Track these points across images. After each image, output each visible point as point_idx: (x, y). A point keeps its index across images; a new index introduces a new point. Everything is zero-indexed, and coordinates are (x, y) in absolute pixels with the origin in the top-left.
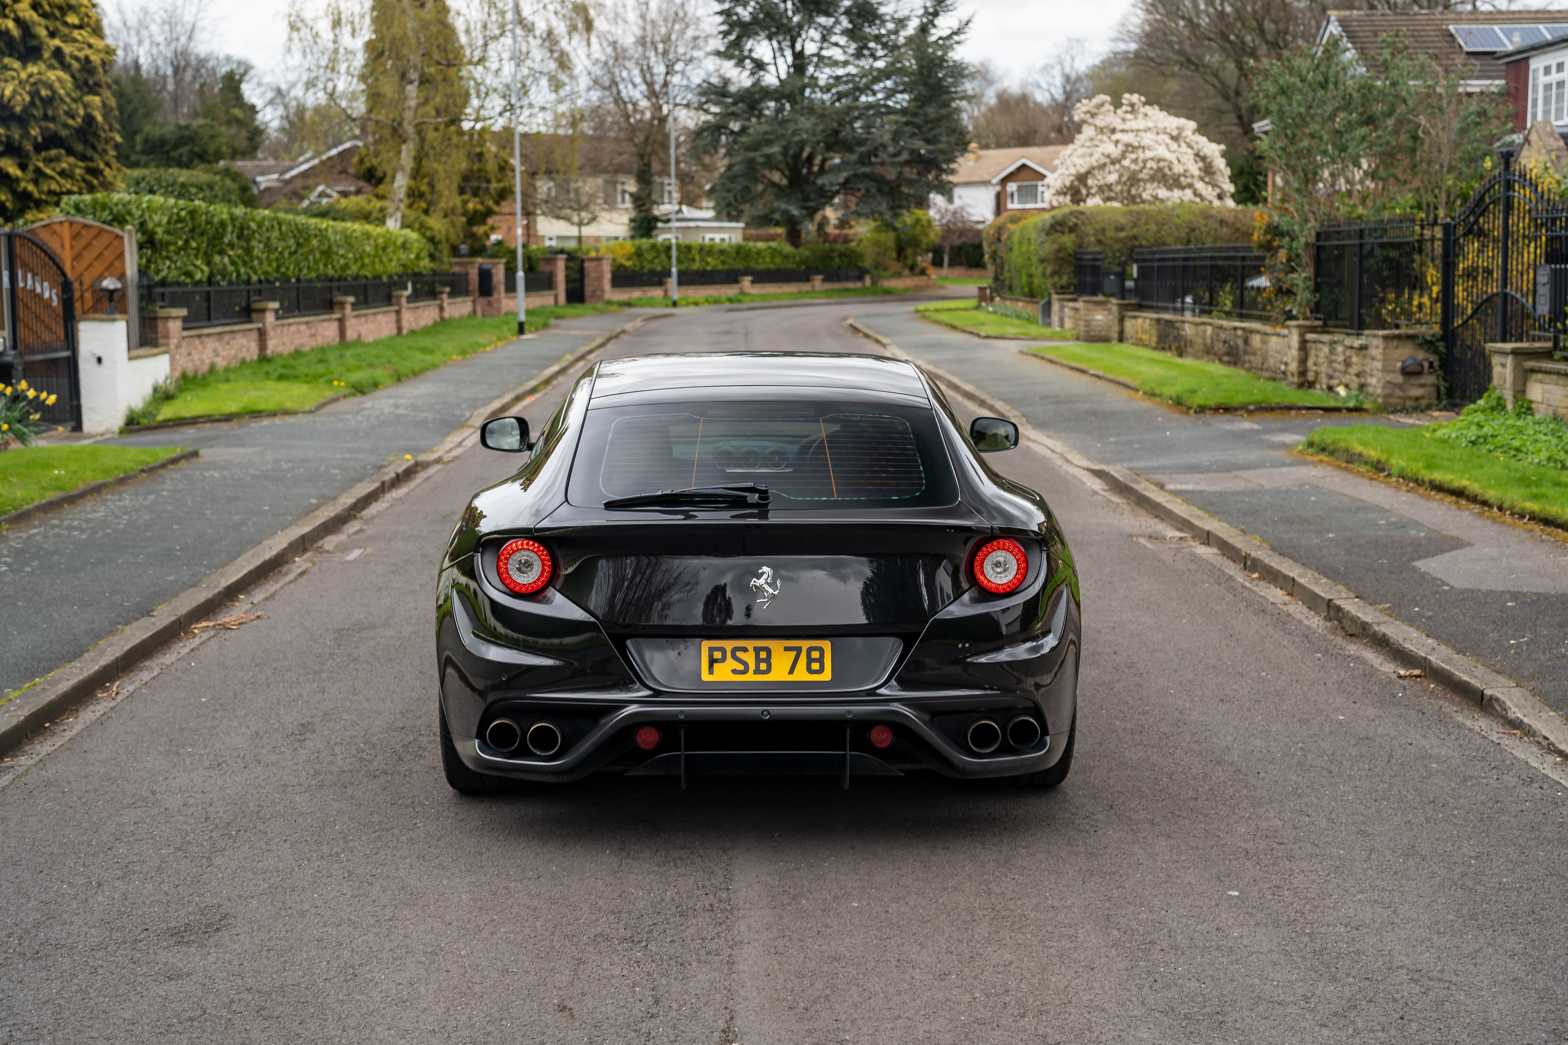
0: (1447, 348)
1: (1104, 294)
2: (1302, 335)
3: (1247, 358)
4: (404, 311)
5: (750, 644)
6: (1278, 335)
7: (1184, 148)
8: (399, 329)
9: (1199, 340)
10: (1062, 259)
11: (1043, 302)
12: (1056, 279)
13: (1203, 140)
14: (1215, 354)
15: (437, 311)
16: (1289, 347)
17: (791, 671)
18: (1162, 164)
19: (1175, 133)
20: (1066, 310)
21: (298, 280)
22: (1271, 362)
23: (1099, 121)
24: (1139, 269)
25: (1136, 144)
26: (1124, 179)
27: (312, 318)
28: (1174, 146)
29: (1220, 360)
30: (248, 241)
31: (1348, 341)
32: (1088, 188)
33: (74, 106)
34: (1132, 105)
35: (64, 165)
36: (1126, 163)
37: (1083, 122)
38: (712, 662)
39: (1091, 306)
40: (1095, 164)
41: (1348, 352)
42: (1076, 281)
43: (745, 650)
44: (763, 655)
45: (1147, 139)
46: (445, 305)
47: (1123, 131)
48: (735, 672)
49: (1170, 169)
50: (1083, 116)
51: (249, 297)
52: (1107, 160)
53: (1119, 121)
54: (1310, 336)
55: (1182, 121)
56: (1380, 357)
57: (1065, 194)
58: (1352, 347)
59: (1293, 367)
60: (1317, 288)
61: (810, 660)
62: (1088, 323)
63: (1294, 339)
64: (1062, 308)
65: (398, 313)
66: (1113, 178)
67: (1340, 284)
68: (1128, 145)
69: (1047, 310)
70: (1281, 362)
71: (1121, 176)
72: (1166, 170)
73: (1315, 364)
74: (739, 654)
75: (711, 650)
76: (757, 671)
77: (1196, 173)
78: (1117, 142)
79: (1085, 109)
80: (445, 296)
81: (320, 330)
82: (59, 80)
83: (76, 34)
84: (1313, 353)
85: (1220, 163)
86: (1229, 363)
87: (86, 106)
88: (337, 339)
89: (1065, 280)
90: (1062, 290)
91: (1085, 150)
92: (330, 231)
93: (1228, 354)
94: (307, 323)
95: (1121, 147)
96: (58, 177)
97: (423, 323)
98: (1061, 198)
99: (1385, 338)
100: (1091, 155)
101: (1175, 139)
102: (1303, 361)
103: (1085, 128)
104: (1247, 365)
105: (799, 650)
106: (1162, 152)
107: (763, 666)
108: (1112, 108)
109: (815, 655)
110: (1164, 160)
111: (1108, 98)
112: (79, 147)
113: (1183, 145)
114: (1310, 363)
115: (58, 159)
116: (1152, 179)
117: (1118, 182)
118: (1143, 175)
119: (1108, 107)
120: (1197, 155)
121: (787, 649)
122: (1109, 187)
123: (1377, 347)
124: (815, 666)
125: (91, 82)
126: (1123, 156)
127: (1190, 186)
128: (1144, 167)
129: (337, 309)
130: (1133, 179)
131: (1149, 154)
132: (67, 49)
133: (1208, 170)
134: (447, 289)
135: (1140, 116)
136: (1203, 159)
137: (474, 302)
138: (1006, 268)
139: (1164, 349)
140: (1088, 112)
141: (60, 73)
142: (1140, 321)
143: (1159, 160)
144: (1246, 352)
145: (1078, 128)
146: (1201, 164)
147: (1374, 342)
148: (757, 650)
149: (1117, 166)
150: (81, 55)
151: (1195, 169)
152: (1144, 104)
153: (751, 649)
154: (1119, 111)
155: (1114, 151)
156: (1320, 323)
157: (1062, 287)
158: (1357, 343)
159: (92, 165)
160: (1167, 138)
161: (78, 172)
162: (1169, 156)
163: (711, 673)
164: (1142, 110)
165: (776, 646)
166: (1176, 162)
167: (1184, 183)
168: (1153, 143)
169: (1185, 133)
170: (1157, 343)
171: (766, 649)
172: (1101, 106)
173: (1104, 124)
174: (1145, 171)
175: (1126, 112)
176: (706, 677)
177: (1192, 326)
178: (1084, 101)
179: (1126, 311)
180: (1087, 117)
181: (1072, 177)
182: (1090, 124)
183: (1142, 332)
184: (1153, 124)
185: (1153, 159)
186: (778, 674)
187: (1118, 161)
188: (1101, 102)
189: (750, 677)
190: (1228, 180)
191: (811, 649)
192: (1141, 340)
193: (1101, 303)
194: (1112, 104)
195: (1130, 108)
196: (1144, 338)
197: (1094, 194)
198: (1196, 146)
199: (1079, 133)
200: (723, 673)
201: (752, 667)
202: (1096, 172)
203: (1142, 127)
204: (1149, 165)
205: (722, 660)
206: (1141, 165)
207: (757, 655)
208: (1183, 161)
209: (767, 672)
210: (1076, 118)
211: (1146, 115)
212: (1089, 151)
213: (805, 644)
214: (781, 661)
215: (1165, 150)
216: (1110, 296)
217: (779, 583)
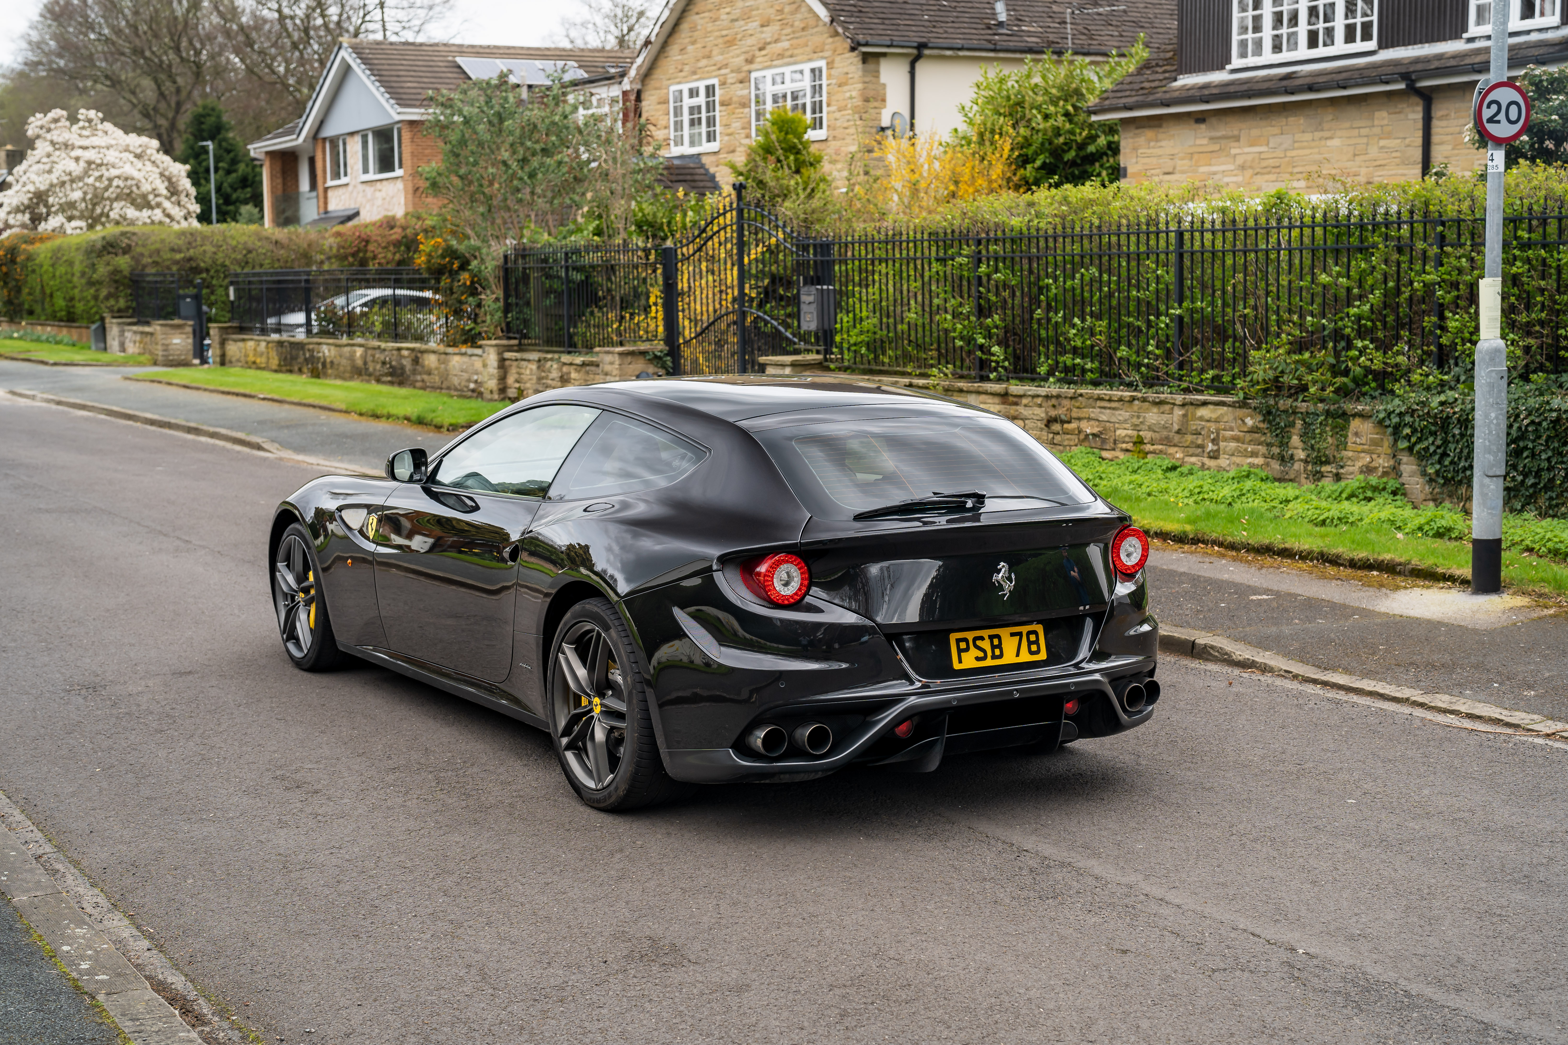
0: (673, 362)
1: (180, 317)
2: (500, 354)
3: (419, 378)
5: (985, 633)
6: (465, 354)
7: (149, 166)
9: (344, 362)
10: (116, 282)
11: (94, 327)
12: (112, 302)
13: (167, 159)
14: (370, 375)
16: (485, 366)
17: (1018, 655)
18: (129, 182)
19: (139, 151)
20: (128, 335)
22: (456, 381)
23: (57, 136)
24: (235, 291)
25: (99, 161)
26: (89, 197)
28: (139, 164)
29: (378, 381)
31: (565, 358)
32: (46, 205)
34: (90, 121)
36: (90, 180)
37: (38, 137)
38: (960, 651)
39: (168, 330)
40: (55, 181)
41: (565, 369)
42: (134, 304)
43: (982, 638)
44: (996, 642)
45: (111, 156)
47: (83, 148)
48: (978, 659)
49: (138, 188)
50: (37, 131)
52: (66, 178)
53: (77, 136)
54: (507, 355)
55: (144, 139)
56: (615, 372)
57: (23, 212)
58: (571, 364)
59: (492, 384)
60: (507, 309)
61: (1030, 643)
62: (166, 348)
63: (492, 358)
64: (122, 333)
66: (76, 195)
67: (528, 304)
68: (89, 163)
69: (102, 334)
70: (469, 381)
71: (85, 193)
72: (134, 189)
73: (517, 381)
74: (979, 643)
75: (958, 641)
76: (994, 657)
77: (165, 192)
78: (77, 159)
79: (39, 123)
84: (513, 370)
85: (186, 184)
86: (391, 383)
89: (122, 303)
90: (119, 314)
91: (40, 166)
93: (391, 374)
95: (82, 164)
98: (19, 216)
99: (621, 354)
100: (50, 172)
101: (138, 156)
102: (503, 379)
103: (39, 144)
104: (419, 384)
106: (128, 170)
107: (997, 652)
108: (68, 124)
109: (1033, 638)
110: (133, 179)
111: (65, 113)
113: (148, 163)
114: (510, 380)
116: (118, 198)
117: (84, 199)
118: (111, 193)
119: (64, 123)
120: (162, 175)
121: (1013, 635)
122: (72, 205)
123: (612, 363)
124: (1034, 648)
126: (86, 173)
127: (159, 205)
128: (110, 186)
130: (97, 198)
131: (114, 172)
133: (174, 190)
135: (100, 133)
136: (169, 179)
138: (26, 291)
139: (291, 371)
140: (41, 127)
142: (251, 344)
143: (126, 179)
144: (414, 372)
145: (29, 144)
146: (166, 184)
147: (608, 358)
148: (991, 637)
149: (80, 184)
151: (162, 188)
152: (102, 120)
153: (986, 638)
154: (75, 128)
155: (77, 169)
156: (515, 342)
157: (119, 311)
158: (579, 360)
160: (131, 157)
162: (136, 174)
163: (960, 662)
164: (100, 126)
165: (1004, 633)
166: (143, 181)
167: (153, 203)
168: (117, 161)
169: (149, 152)
170: (279, 365)
171: (998, 637)
172: (56, 121)
173: (61, 140)
174: (111, 190)
175: (83, 128)
176: (957, 666)
177: (332, 348)
178: (38, 115)
179: (228, 334)
180: (42, 132)
181: (30, 195)
182: (45, 139)
183: (255, 355)
184: (113, 142)
185: (119, 177)
186: (1009, 658)
187: (80, 179)
188: (56, 117)
189: (989, 662)
190: (194, 201)
191: (1029, 633)
192: (254, 363)
193: (179, 327)
194: (68, 119)
195: (87, 124)
196: (258, 361)
197: (56, 213)
198: (161, 165)
199: (33, 149)
200: (969, 661)
201: (989, 654)
202: (58, 189)
203: (103, 144)
204: (115, 183)
205: (967, 650)
206: (106, 183)
207: (992, 643)
208: (150, 179)
209: (1001, 656)
210: (30, 133)
211: (106, 133)
212: (47, 167)
213: (1024, 629)
214: (1009, 645)
215: (131, 168)
216: (186, 318)
217: (1013, 576)
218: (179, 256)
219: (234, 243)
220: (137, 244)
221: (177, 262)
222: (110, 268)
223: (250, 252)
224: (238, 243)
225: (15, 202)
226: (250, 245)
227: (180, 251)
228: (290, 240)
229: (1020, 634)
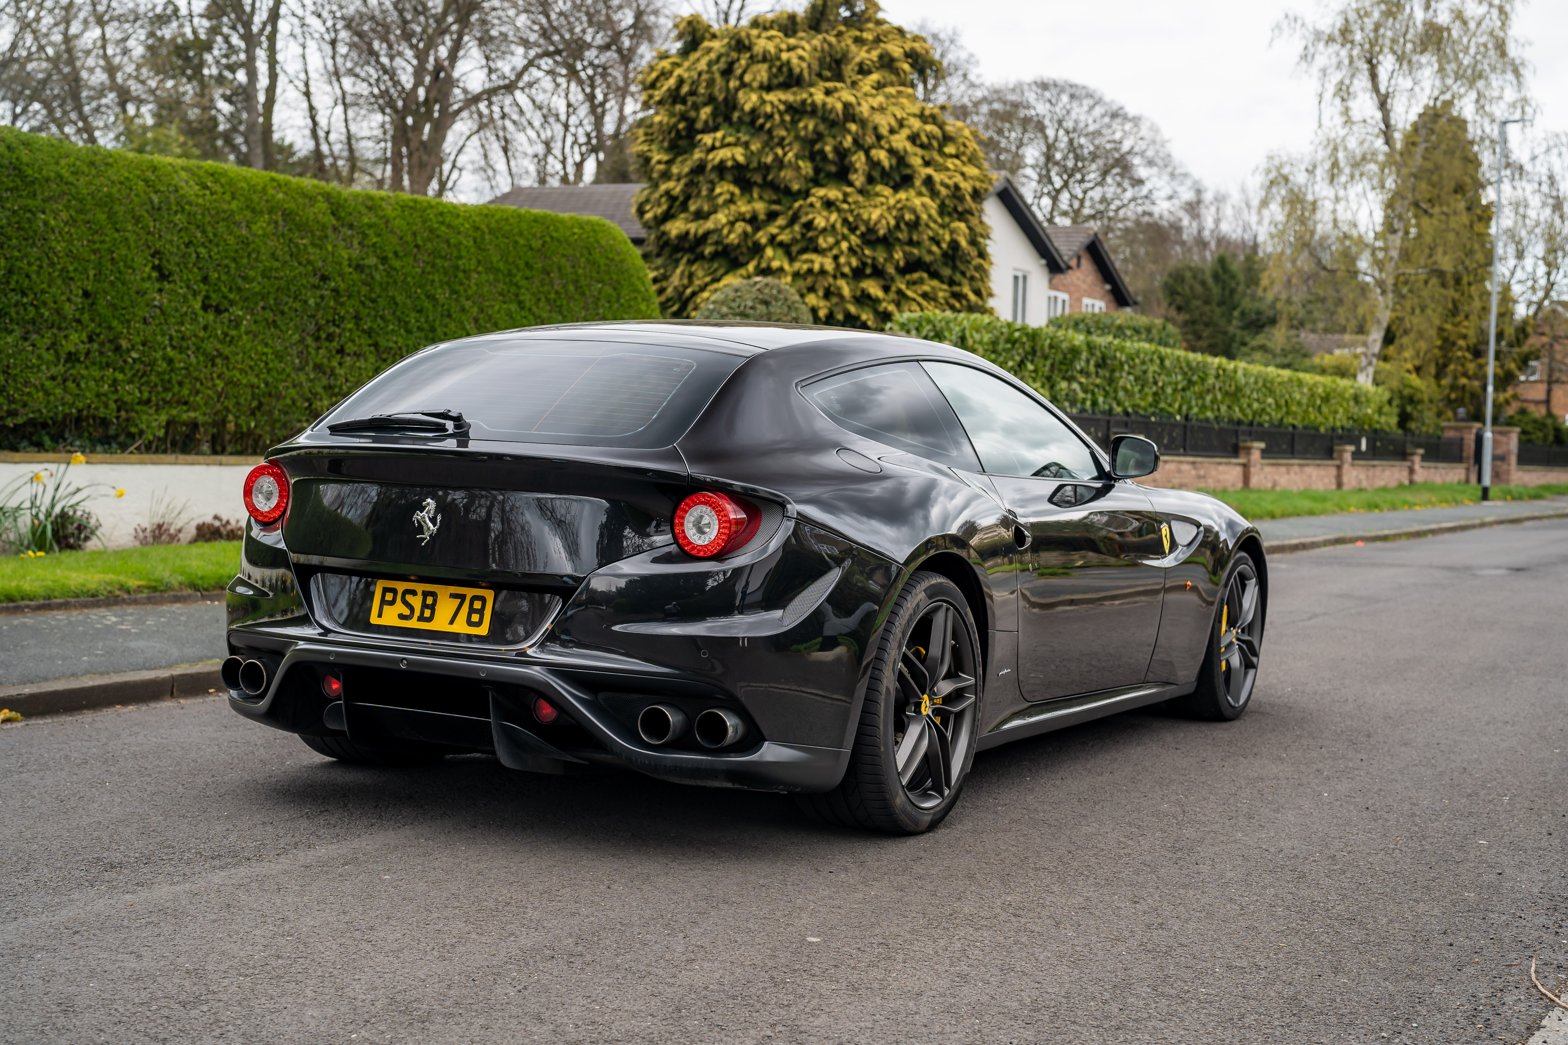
4: (1346, 467)
5: (420, 587)
8: (1340, 485)
15: (1405, 473)
17: (452, 622)
21: (1187, 418)
27: (1199, 459)
30: (1113, 371)
33: (941, 231)
35: (926, 288)
38: (383, 602)
43: (414, 593)
44: (430, 600)
46: (1417, 467)
48: (402, 617)
51: (1108, 429)
61: (472, 611)
65: (1339, 468)
74: (409, 598)
75: (386, 590)
76: (421, 618)
80: (1417, 459)
81: (1213, 473)
82: (924, 205)
83: (950, 163)
87: (952, 232)
88: (1240, 485)
92: (1240, 373)
94: (1193, 463)
96: (920, 299)
97: (1380, 483)
105: (462, 597)
107: (427, 613)
109: (477, 605)
112: (946, 272)
115: (921, 281)
121: (454, 596)
124: (475, 618)
125: (960, 209)
129: (1242, 453)
132: (937, 177)
134: (1421, 451)
137: (1468, 469)
141: (927, 200)
148: (425, 594)
150: (950, 182)
153: (420, 593)
159: (956, 289)
161: (941, 294)
163: (380, 616)
165: (444, 592)
171: (434, 594)
176: (374, 620)
186: (441, 623)
189: (413, 624)
191: (475, 598)
200: (390, 617)
205: (392, 603)
207: (424, 600)
209: (432, 619)
213: (470, 592)
214: (445, 608)
217: (439, 518)
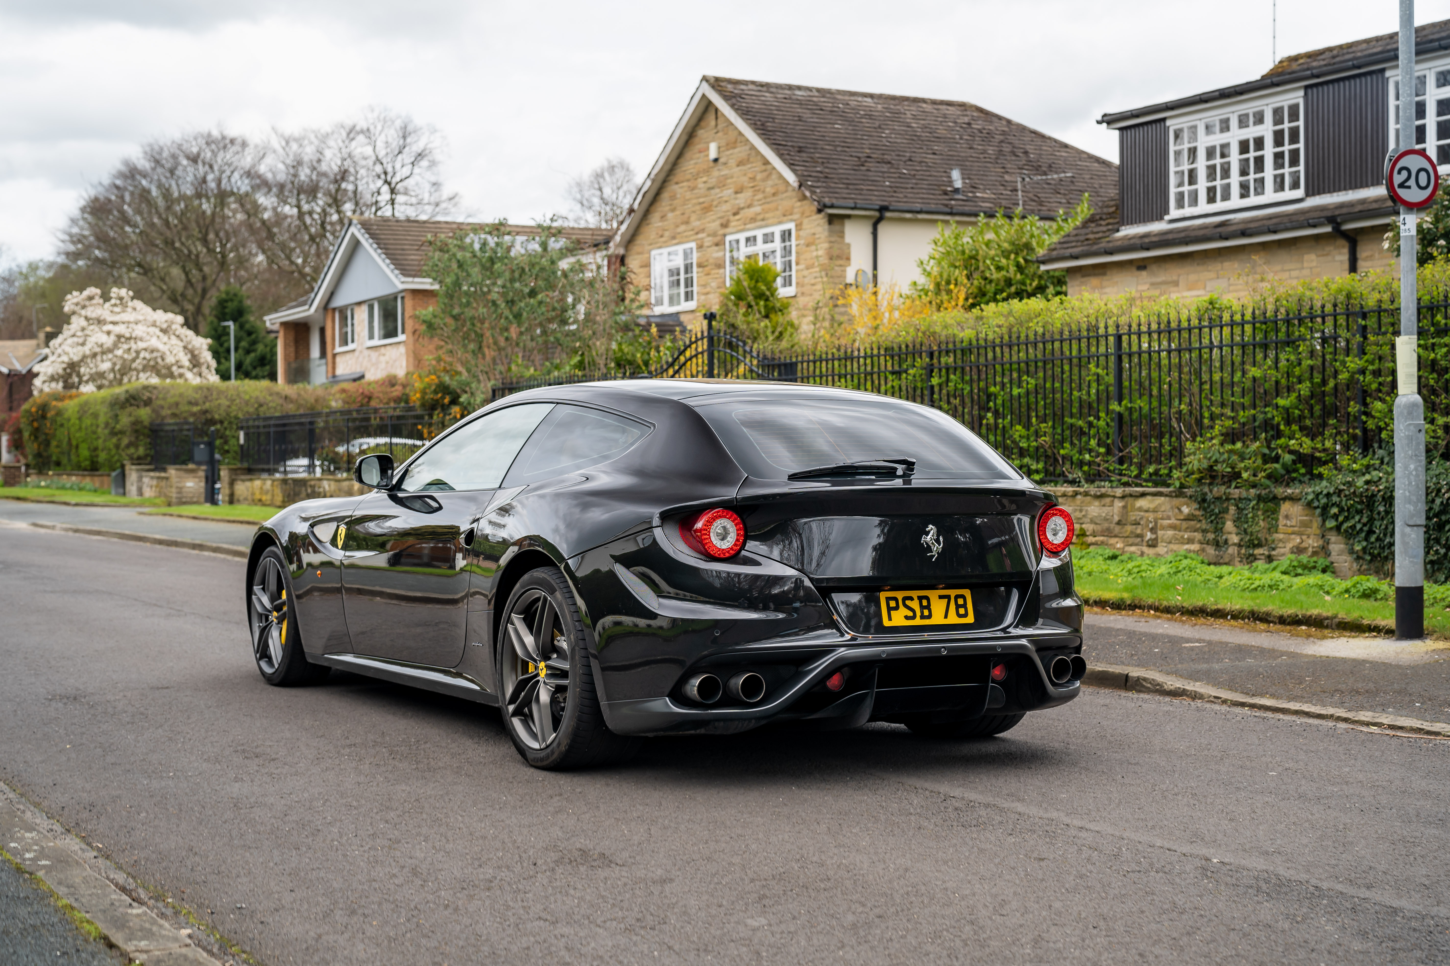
1: (194, 462)
5: (915, 594)
7: (174, 340)
10: (136, 431)
11: (114, 474)
12: (132, 450)
13: (190, 333)
17: (946, 617)
18: (155, 354)
19: (164, 326)
20: (146, 480)
23: (90, 312)
24: (245, 435)
25: (128, 335)
26: (117, 367)
28: (165, 338)
32: (79, 376)
34: (121, 299)
36: (119, 352)
37: (74, 313)
38: (890, 609)
39: (182, 474)
40: (88, 352)
42: (152, 452)
43: (911, 599)
44: (925, 603)
45: (139, 330)
47: (114, 323)
48: (907, 618)
49: (163, 360)
50: (73, 307)
52: (98, 350)
53: (108, 312)
55: (170, 316)
57: (57, 381)
61: (958, 606)
62: (180, 490)
64: (140, 479)
66: (105, 366)
68: (119, 337)
69: (121, 481)
71: (114, 364)
72: (159, 360)
74: (908, 602)
75: (888, 599)
76: (923, 617)
77: (187, 363)
78: (109, 333)
79: (75, 300)
85: (207, 357)
89: (141, 451)
90: (138, 461)
91: (75, 339)
95: (113, 338)
98: (53, 385)
100: (83, 344)
101: (164, 331)
103: (74, 319)
106: (154, 343)
107: (926, 613)
108: (101, 301)
109: (961, 601)
110: (158, 351)
111: (98, 291)
113: (173, 337)
116: (145, 369)
117: (113, 370)
118: (137, 364)
119: (98, 300)
120: (185, 348)
121: (941, 597)
122: (101, 375)
124: (962, 611)
126: (116, 346)
127: (181, 376)
128: (137, 357)
130: (125, 369)
131: (141, 345)
133: (195, 363)
135: (129, 310)
136: (192, 352)
138: (54, 443)
140: (77, 304)
142: (257, 483)
143: (152, 351)
145: (65, 319)
146: (189, 356)
148: (920, 598)
149: (110, 356)
151: (185, 360)
152: (132, 298)
153: (916, 598)
154: (107, 305)
155: (108, 341)
157: (139, 458)
160: (157, 331)
162: (161, 347)
163: (890, 619)
164: (130, 304)
165: (933, 595)
166: (168, 353)
167: (176, 374)
168: (144, 335)
169: (174, 327)
170: (283, 502)
171: (927, 598)
172: (91, 298)
173: (94, 315)
174: (138, 361)
175: (115, 305)
176: (886, 623)
177: (332, 483)
178: (75, 293)
179: (236, 474)
180: (77, 309)
181: (64, 366)
182: (80, 315)
183: (261, 493)
184: (141, 318)
185: (145, 350)
186: (938, 619)
187: (110, 351)
188: (92, 294)
189: (918, 622)
190: (214, 372)
191: (957, 597)
192: (260, 500)
193: (192, 471)
194: (101, 297)
195: (118, 302)
196: (264, 498)
197: (87, 382)
198: (184, 339)
199: (69, 323)
200: (898, 619)
201: (918, 614)
202: (89, 360)
203: (132, 319)
204: (142, 355)
205: (897, 608)
206: (134, 355)
207: (921, 603)
208: (174, 352)
209: (929, 617)
210: (66, 309)
211: (135, 309)
212: (81, 340)
213: (953, 593)
214: (938, 608)
215: (157, 342)
216: (199, 463)
217: (941, 539)
218: (195, 409)
219: (247, 397)
220: (157, 398)
221: (194, 414)
222: (132, 419)
223: (261, 405)
224: (251, 397)
225: (50, 371)
226: (262, 400)
227: (196, 404)
228: (299, 395)
229: (948, 597)
